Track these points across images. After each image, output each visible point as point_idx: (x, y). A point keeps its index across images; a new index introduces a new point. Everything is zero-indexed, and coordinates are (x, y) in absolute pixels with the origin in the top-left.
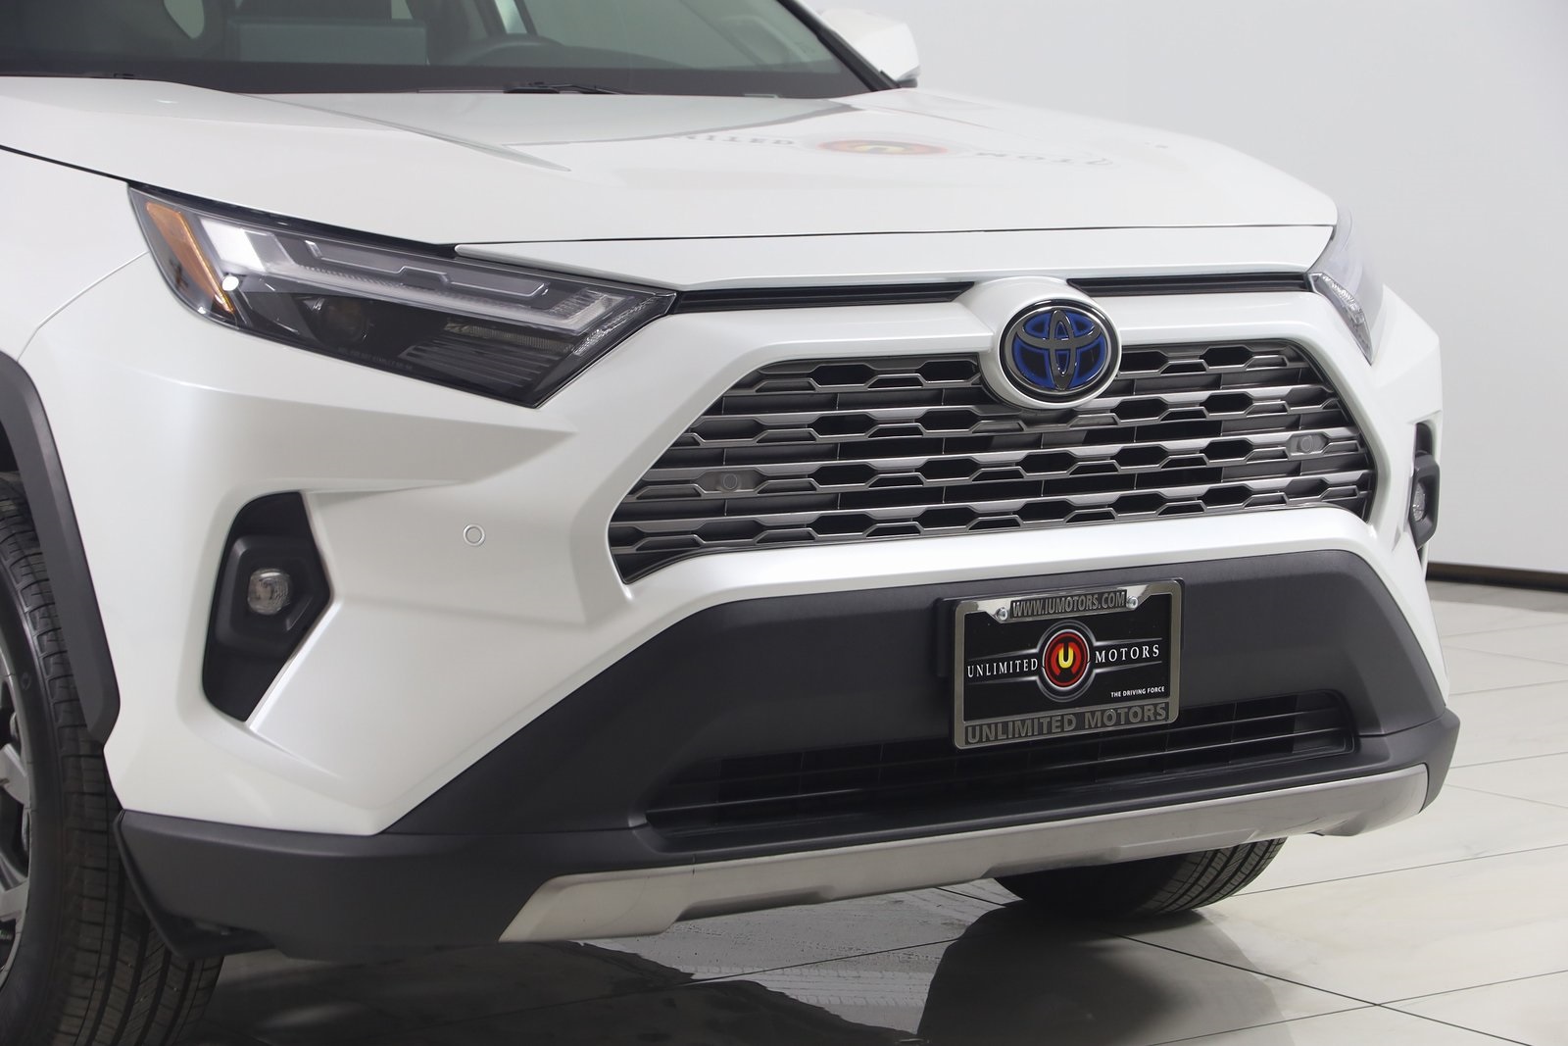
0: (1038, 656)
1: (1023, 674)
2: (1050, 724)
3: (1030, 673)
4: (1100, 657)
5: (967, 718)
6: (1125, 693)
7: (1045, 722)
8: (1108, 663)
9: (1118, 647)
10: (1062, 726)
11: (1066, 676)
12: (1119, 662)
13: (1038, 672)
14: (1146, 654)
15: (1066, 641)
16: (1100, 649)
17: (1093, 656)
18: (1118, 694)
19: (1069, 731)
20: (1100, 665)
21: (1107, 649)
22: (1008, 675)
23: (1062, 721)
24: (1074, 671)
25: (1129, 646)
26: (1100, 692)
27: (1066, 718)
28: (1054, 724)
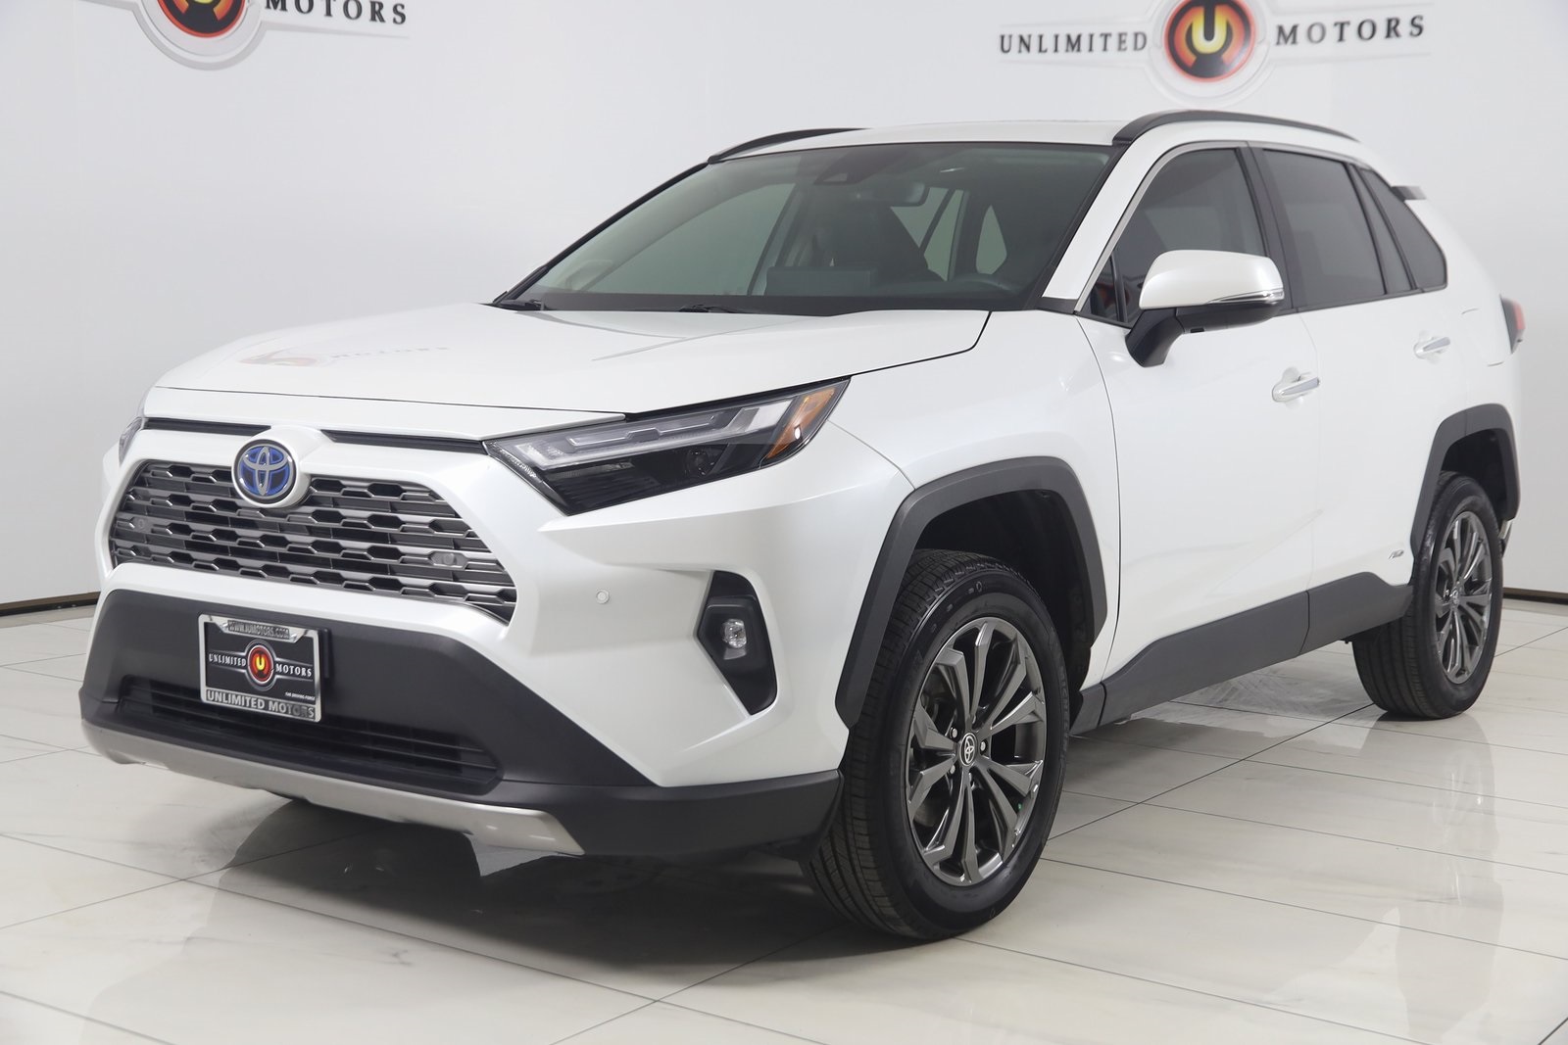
0: (246, 657)
1: (237, 666)
2: (250, 701)
3: (241, 667)
4: (279, 668)
5: (207, 685)
6: (294, 695)
7: (248, 699)
8: (282, 673)
9: (289, 665)
10: (256, 705)
11: (261, 675)
12: (288, 674)
13: (245, 668)
14: (304, 674)
15: (260, 653)
16: (279, 663)
17: (275, 667)
18: (289, 694)
19: (260, 709)
20: (279, 673)
21: (283, 664)
22: (229, 665)
23: (256, 701)
24: (265, 672)
25: (295, 666)
26: (278, 691)
27: (259, 701)
28: (253, 703)
